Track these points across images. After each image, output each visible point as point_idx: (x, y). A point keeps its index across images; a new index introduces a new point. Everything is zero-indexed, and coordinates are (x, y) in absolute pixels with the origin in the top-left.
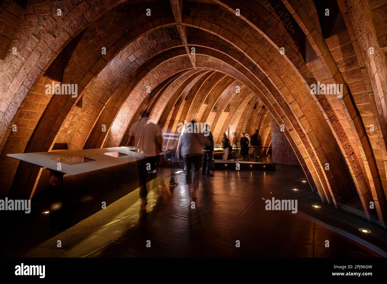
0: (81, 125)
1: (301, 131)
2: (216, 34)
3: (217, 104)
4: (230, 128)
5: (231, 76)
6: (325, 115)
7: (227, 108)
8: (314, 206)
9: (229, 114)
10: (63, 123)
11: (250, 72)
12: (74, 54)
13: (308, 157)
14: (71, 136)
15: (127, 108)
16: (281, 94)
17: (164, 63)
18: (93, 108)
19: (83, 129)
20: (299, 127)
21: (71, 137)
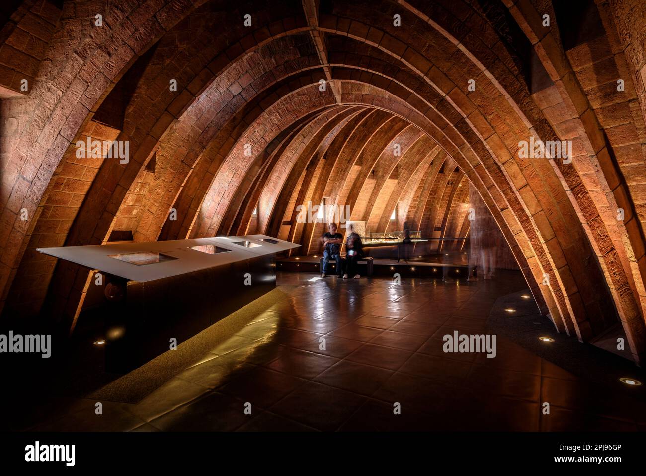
0: (154, 201)
1: (523, 210)
2: (376, 45)
3: (377, 166)
4: (399, 205)
5: (401, 117)
6: (564, 184)
7: (394, 173)
8: (542, 339)
9: (398, 182)
10: (125, 197)
11: (435, 109)
12: (140, 82)
13: (533, 256)
14: (139, 219)
15: (227, 173)
16: (488, 147)
17: (289, 97)
18: (172, 173)
19: (157, 208)
20: (519, 204)
21: (138, 221)
